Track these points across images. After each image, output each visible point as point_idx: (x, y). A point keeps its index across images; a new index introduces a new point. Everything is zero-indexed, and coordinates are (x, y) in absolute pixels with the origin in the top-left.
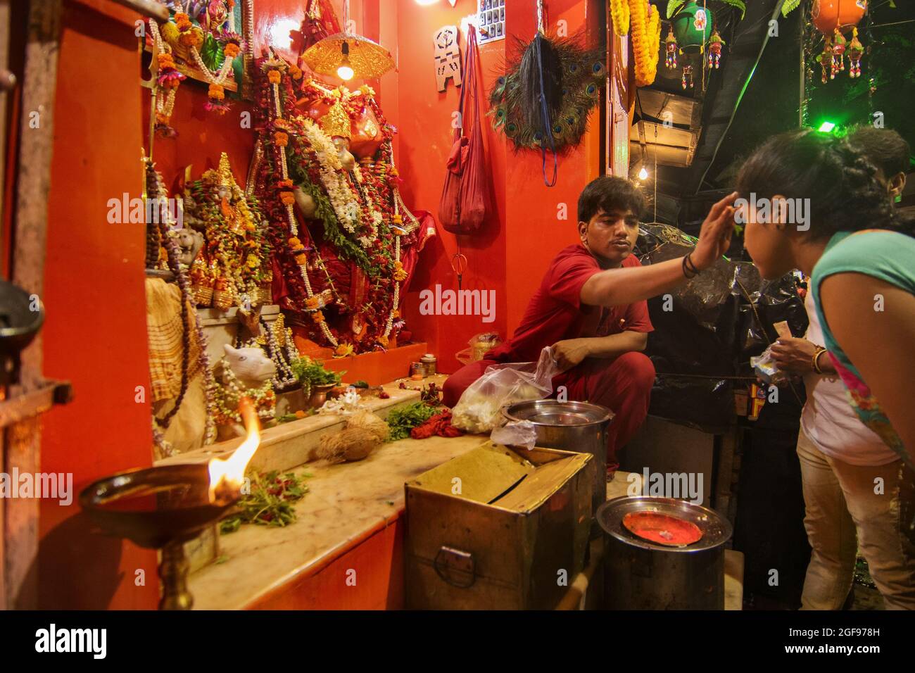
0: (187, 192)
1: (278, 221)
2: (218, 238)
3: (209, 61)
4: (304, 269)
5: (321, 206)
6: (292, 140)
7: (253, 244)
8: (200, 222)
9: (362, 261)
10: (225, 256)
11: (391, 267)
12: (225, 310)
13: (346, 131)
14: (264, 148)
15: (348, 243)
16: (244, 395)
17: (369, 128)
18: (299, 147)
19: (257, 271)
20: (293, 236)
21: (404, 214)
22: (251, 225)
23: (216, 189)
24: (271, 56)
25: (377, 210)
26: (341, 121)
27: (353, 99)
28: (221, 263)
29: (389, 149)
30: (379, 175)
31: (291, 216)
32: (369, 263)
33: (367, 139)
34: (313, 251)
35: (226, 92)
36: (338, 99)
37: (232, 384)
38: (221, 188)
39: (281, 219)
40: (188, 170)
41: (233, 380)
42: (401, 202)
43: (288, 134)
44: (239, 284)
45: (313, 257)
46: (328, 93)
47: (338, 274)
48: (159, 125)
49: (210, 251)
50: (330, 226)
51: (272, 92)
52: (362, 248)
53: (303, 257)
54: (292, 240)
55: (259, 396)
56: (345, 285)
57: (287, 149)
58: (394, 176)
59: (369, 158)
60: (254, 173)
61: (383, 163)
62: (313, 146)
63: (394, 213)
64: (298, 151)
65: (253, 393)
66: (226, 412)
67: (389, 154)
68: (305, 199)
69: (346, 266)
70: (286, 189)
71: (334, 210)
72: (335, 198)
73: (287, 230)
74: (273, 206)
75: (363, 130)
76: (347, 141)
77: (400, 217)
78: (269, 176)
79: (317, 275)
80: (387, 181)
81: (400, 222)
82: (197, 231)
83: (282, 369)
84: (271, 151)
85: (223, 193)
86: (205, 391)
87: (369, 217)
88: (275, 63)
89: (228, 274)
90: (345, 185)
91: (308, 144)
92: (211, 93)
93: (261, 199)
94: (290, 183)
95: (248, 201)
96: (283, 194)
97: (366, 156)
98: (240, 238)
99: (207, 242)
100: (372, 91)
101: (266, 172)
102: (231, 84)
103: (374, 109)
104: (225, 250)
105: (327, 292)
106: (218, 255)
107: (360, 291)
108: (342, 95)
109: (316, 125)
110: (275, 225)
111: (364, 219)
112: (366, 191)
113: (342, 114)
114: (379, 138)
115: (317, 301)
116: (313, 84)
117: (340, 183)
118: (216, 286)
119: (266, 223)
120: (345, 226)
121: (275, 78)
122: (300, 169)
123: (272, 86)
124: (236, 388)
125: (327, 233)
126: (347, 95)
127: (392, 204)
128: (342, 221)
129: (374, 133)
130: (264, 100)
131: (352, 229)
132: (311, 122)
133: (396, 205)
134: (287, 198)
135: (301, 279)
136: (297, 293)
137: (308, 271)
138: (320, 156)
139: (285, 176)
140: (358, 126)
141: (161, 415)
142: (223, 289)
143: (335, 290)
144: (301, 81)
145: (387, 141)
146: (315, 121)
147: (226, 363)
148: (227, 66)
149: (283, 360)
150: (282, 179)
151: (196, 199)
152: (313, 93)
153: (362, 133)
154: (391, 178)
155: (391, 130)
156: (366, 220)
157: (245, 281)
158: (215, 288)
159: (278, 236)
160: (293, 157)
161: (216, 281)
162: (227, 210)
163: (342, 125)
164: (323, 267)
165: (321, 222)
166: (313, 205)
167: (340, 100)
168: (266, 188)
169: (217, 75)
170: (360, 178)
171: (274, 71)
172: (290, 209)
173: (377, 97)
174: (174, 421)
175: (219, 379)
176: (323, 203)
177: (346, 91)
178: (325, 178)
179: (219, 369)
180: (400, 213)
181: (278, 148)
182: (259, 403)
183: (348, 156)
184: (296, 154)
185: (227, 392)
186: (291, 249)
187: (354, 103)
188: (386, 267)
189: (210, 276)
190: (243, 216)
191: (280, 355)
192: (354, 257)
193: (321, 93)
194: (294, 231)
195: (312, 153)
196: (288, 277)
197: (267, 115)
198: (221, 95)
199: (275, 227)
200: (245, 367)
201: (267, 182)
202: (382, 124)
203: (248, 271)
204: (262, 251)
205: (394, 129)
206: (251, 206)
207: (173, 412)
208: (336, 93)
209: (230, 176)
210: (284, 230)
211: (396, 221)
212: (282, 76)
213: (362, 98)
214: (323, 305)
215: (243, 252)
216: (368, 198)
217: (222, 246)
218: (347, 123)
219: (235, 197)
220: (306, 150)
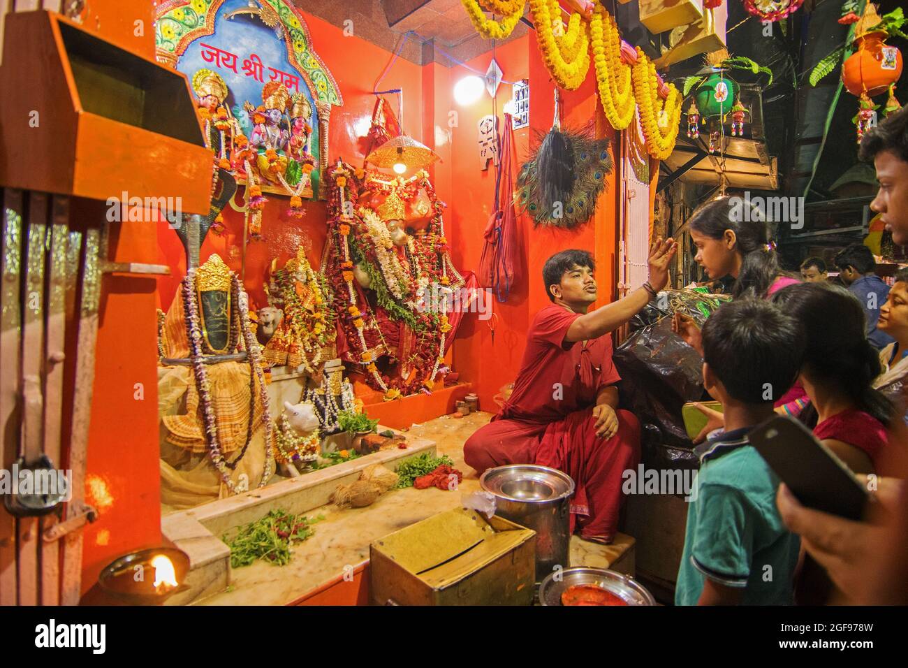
0: (272, 280)
1: (341, 293)
2: (291, 314)
3: (290, 179)
4: (360, 330)
5: (374, 281)
6: (354, 230)
7: (317, 315)
8: (281, 301)
9: (409, 321)
10: (297, 327)
11: (435, 323)
12: (296, 368)
13: (401, 214)
14: (333, 237)
15: (396, 307)
16: (296, 441)
17: (422, 207)
18: (359, 233)
19: (321, 337)
20: (352, 305)
21: (452, 274)
22: (319, 300)
23: (294, 275)
24: (340, 164)
25: (424, 276)
26: (396, 207)
27: (407, 185)
28: (293, 332)
29: (439, 222)
30: (430, 244)
31: (351, 289)
32: (415, 322)
33: (420, 216)
34: (369, 314)
35: (304, 199)
36: (394, 189)
37: (288, 432)
38: (297, 273)
39: (343, 292)
40: (274, 262)
41: (289, 430)
42: (450, 264)
43: (351, 226)
44: (307, 348)
45: (369, 319)
46: (386, 184)
47: (389, 332)
48: (253, 234)
49: (286, 322)
50: (382, 295)
51: (339, 193)
52: (409, 310)
53: (361, 321)
54: (351, 309)
55: (306, 444)
56: (395, 341)
57: (349, 237)
58: (443, 244)
59: (423, 230)
60: (326, 255)
61: (433, 234)
62: (371, 232)
63: (442, 275)
64: (357, 237)
65: (302, 440)
66: (284, 453)
67: (439, 227)
68: (362, 275)
69: (396, 325)
70: (347, 269)
71: (385, 282)
72: (386, 272)
73: (348, 301)
74: (339, 282)
75: (416, 209)
76: (401, 221)
77: (447, 278)
78: (336, 258)
79: (372, 334)
80: (436, 249)
81: (447, 282)
82: (278, 308)
83: (335, 414)
84: (338, 238)
85: (299, 277)
86: (265, 440)
87: (416, 284)
88: (343, 171)
89: (299, 340)
90: (395, 260)
91: (366, 231)
92: (292, 203)
93: (330, 278)
94: (349, 264)
95: (319, 280)
96: (344, 273)
97: (420, 229)
98: (310, 312)
99: (285, 316)
100: (427, 175)
101: (334, 256)
102: (309, 193)
103: (427, 190)
104: (297, 322)
105: (380, 346)
106: (292, 326)
107: (407, 345)
108: (399, 183)
109: (374, 214)
110: (339, 296)
111: (410, 286)
112: (417, 259)
113: (397, 201)
114: (430, 215)
115: (370, 356)
116: (374, 180)
117: (391, 259)
118: (290, 349)
119: (331, 296)
120: (395, 294)
121: (342, 183)
122: (359, 251)
123: (339, 189)
124: (291, 436)
125: (379, 301)
126: (403, 182)
127: (441, 267)
128: (392, 290)
129: (425, 211)
130: (333, 200)
131: (400, 296)
132: (370, 212)
133: (444, 268)
134: (348, 276)
135: (359, 338)
136: (355, 349)
137: (364, 332)
138: (375, 240)
139: (347, 258)
140: (413, 206)
141: (230, 461)
142: (294, 352)
143: (386, 345)
144: (363, 180)
145: (438, 216)
146: (373, 210)
147: (285, 416)
148: (305, 179)
149: (336, 407)
150: (344, 261)
151: (278, 284)
152: (373, 187)
153: (415, 212)
154: (439, 246)
155: (441, 205)
156: (412, 288)
157: (312, 344)
158: (289, 351)
159: (342, 305)
160: (354, 243)
161: (290, 346)
162: (301, 290)
163: (396, 210)
164: (377, 327)
165: (374, 292)
166: (368, 280)
167: (396, 188)
168: (334, 267)
169: (297, 188)
170: (412, 250)
171: (340, 178)
172: (350, 284)
173: (431, 179)
174: (240, 464)
175: (281, 428)
176: (376, 277)
177: (402, 180)
178: (379, 257)
179: (280, 421)
180: (447, 274)
181: (343, 236)
182: (306, 448)
183: (401, 234)
184: (356, 240)
185: (284, 439)
186: (350, 315)
187: (408, 189)
188: (432, 323)
189: (285, 342)
190: (314, 292)
191: (335, 403)
192: (402, 319)
193: (381, 186)
194: (353, 301)
195: (369, 238)
196: (348, 337)
197: (335, 212)
198: (299, 203)
199: (339, 298)
200: (297, 420)
201: (335, 262)
202: (433, 202)
203: (314, 336)
204: (326, 319)
205: (444, 205)
206: (321, 284)
207: (239, 458)
208: (394, 183)
209: (305, 262)
210: (346, 300)
211: (443, 282)
212: (347, 180)
213: (417, 184)
214: (375, 359)
215: (310, 323)
216: (418, 267)
217: (294, 319)
218: (401, 206)
219: (309, 279)
220: (365, 235)
